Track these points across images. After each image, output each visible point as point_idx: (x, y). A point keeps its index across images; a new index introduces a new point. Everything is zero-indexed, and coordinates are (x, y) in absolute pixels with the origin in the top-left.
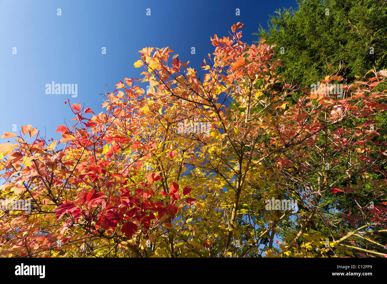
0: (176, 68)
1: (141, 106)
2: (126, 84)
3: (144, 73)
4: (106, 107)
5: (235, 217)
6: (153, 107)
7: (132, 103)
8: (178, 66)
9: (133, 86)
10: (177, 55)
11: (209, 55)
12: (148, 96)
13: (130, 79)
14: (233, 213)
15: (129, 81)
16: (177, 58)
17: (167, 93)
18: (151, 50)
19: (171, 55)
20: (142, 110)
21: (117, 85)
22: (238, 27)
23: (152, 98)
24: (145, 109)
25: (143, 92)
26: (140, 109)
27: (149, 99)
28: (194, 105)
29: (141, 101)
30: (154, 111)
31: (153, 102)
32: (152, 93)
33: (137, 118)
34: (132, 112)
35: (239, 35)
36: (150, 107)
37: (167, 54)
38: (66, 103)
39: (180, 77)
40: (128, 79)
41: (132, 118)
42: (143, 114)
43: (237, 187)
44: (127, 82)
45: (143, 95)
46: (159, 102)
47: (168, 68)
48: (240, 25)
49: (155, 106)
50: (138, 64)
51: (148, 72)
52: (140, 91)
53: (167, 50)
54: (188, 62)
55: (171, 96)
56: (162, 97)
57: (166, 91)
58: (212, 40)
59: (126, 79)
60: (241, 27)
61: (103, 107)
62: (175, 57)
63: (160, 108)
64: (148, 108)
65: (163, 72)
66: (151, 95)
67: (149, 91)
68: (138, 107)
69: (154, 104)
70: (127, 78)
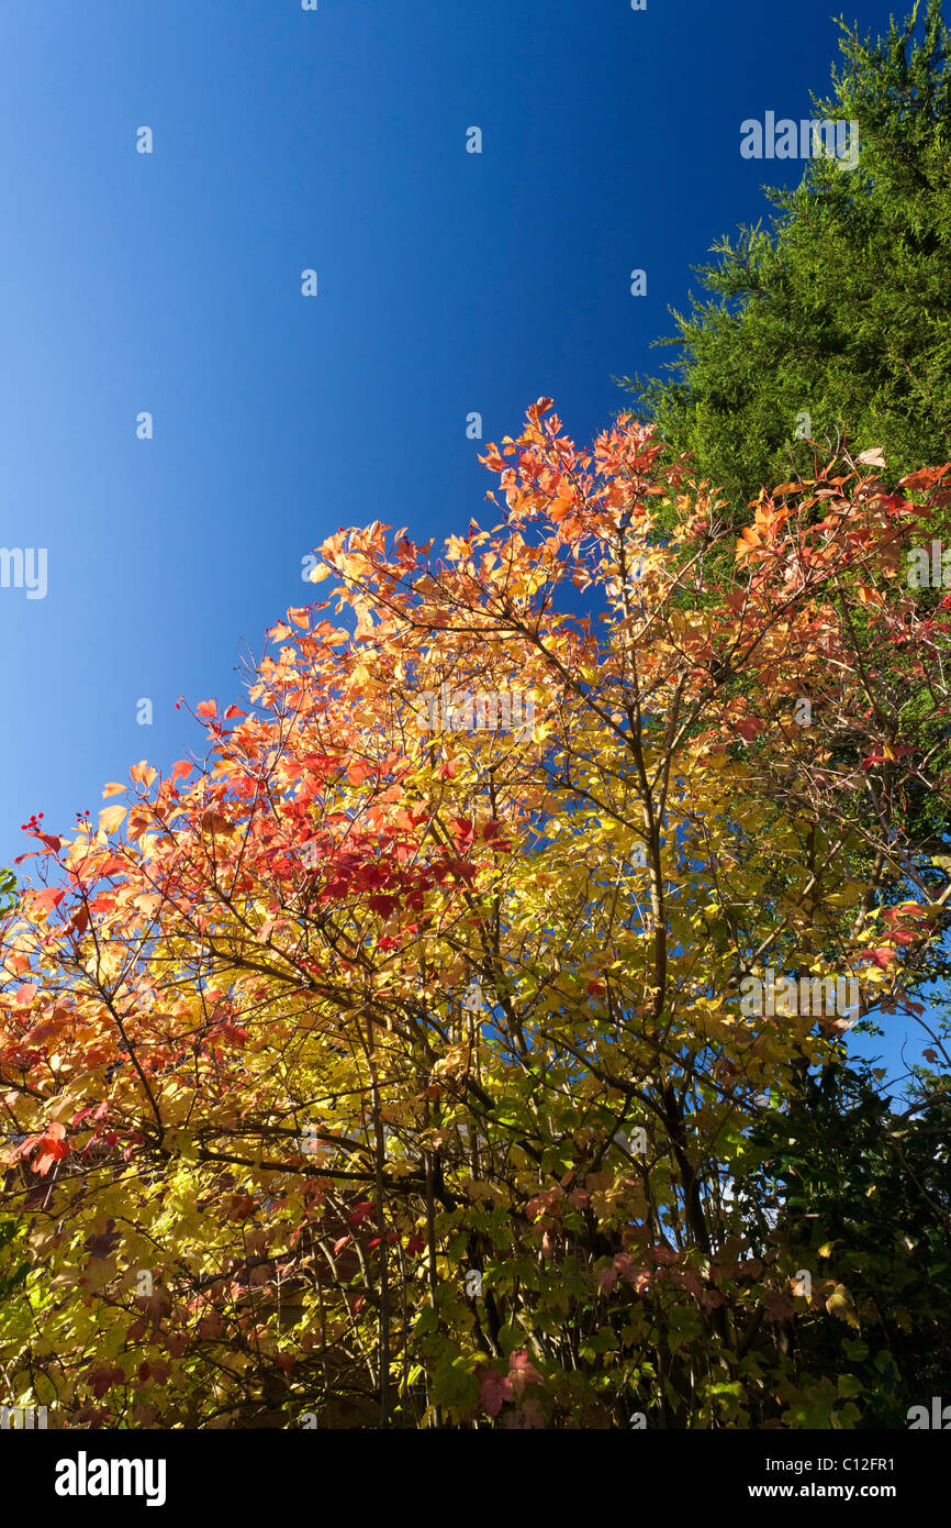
0: (409, 563)
1: (347, 671)
2: (295, 626)
3: (336, 590)
4: (260, 699)
5: (661, 908)
6: (378, 665)
7: (322, 670)
8: (412, 556)
9: (312, 624)
10: (404, 530)
11: (491, 494)
12: (358, 645)
13: (302, 610)
14: (654, 898)
15: (300, 615)
16: (405, 537)
17: (400, 623)
18: (341, 537)
19: (389, 535)
20: (351, 680)
21: (272, 633)
22: (540, 409)
23: (370, 644)
24: (360, 676)
25: (345, 635)
26: (347, 681)
27: (362, 649)
28: (474, 635)
29: (344, 660)
30: (385, 675)
31: (373, 654)
32: (366, 634)
33: (343, 708)
34: (326, 695)
35: (552, 426)
36: (370, 667)
37: (379, 537)
38: (178, 706)
39: (420, 581)
40: (297, 611)
41: (332, 712)
42: (357, 694)
43: (648, 825)
44: (295, 618)
45: (346, 643)
46: (389, 649)
47: (390, 566)
48: (545, 403)
49: (383, 663)
50: (317, 573)
51: (344, 586)
52: (339, 636)
53: (378, 527)
54: (432, 541)
55: (412, 628)
56: (390, 636)
57: (397, 620)
58: (483, 460)
59: (293, 611)
60: (549, 406)
61: (253, 700)
62: (400, 535)
63: (396, 664)
64: (366, 672)
65: (380, 578)
66: (364, 639)
67: (360, 631)
68: (340, 677)
69: (378, 658)
70: (295, 607)
